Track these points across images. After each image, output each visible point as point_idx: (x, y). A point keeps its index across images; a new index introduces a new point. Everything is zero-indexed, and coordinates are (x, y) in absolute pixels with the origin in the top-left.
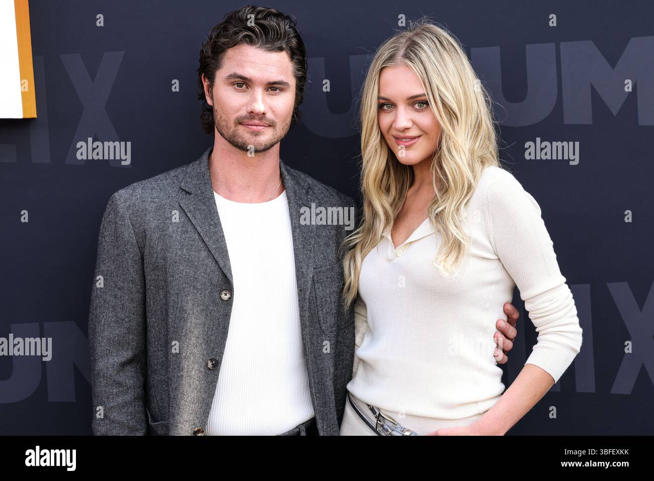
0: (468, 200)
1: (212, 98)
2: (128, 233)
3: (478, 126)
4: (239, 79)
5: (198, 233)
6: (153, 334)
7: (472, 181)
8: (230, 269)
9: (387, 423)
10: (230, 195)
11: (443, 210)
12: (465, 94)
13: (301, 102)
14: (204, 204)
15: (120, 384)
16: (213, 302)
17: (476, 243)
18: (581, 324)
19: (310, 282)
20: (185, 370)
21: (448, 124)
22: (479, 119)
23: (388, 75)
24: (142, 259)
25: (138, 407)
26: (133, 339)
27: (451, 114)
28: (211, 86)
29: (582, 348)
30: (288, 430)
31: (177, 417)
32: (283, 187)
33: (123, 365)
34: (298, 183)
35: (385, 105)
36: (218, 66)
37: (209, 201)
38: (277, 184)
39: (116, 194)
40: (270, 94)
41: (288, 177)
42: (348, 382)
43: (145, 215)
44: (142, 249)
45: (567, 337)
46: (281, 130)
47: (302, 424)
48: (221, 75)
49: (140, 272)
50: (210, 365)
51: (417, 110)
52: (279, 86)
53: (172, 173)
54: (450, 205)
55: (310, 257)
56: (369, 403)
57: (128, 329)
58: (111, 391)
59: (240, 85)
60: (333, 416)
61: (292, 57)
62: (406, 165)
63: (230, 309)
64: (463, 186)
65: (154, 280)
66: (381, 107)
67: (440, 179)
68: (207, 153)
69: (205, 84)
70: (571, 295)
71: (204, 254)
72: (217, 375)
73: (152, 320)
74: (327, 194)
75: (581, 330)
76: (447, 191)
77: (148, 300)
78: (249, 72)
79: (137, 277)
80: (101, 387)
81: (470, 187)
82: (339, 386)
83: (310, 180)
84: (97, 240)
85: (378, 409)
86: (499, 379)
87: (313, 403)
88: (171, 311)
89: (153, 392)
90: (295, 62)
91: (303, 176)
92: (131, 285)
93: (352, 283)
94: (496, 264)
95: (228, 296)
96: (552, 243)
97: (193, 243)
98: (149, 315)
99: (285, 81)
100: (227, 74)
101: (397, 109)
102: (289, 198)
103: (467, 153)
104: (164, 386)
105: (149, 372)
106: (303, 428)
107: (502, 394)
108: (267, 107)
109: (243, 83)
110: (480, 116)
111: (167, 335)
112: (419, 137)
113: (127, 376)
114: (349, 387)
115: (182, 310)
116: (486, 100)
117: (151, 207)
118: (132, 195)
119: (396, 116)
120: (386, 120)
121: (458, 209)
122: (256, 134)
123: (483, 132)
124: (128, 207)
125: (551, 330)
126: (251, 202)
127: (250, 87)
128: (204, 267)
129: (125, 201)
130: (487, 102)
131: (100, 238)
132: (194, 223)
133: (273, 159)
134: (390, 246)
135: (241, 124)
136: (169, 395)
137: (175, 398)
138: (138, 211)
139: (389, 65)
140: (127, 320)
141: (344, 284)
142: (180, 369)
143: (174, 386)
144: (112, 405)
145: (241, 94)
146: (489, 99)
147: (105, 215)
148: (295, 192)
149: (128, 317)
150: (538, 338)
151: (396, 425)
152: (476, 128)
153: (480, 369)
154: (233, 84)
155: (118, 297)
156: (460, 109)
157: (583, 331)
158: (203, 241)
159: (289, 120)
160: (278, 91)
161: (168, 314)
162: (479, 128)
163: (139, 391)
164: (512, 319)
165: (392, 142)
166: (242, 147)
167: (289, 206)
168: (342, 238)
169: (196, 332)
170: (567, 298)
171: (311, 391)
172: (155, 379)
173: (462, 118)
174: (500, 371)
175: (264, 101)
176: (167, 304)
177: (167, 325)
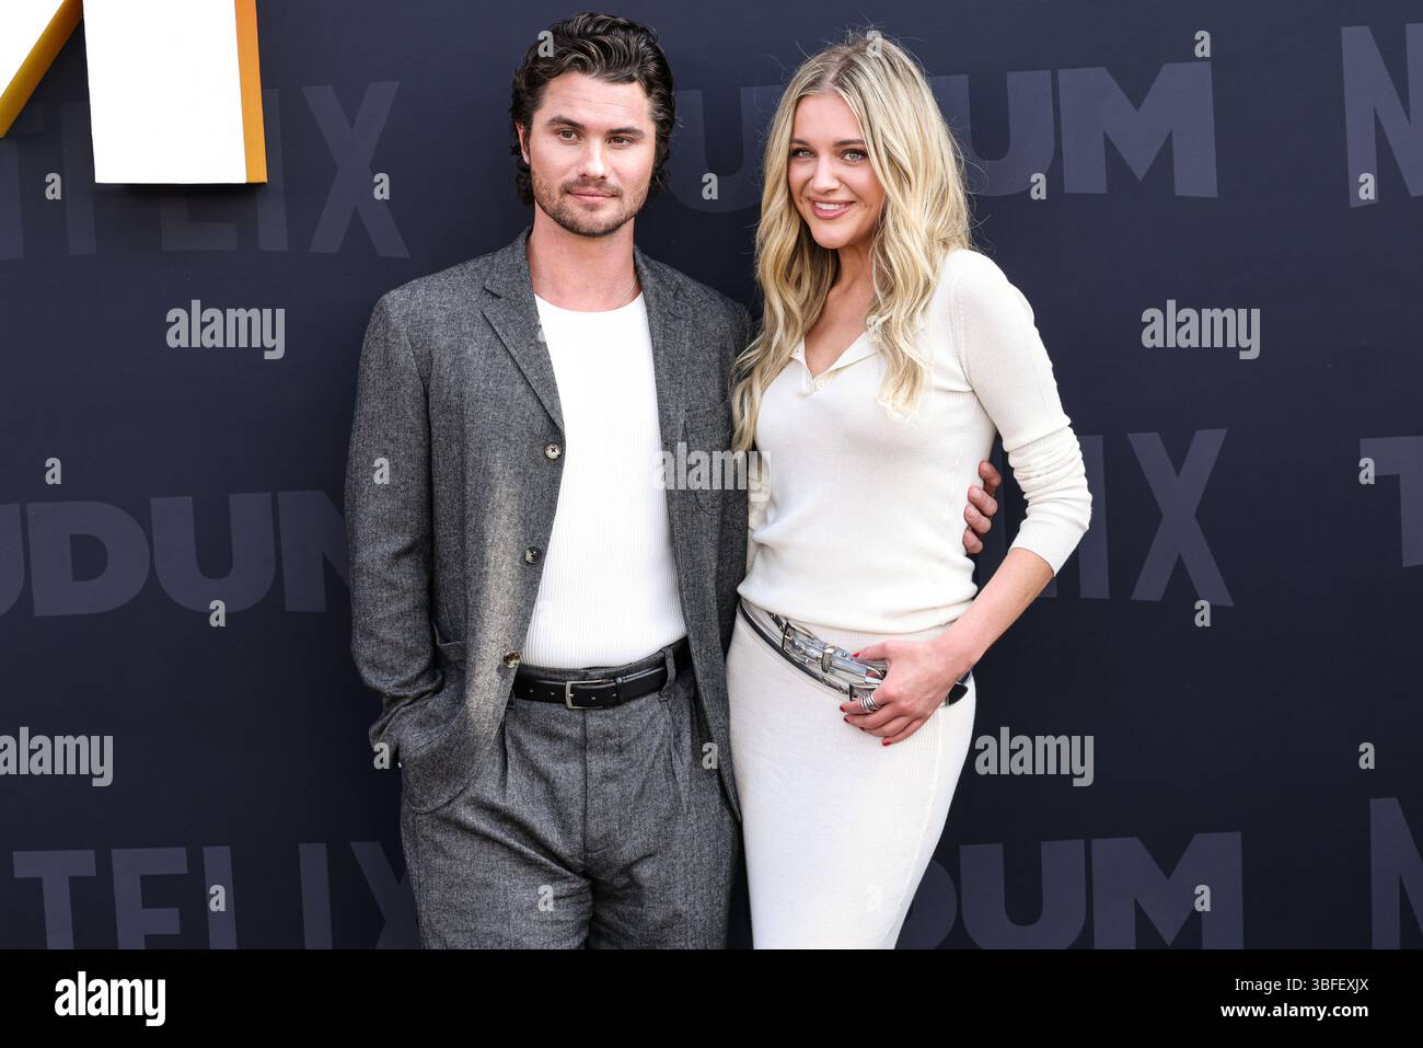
0: (927, 303)
1: (528, 153)
2: (405, 357)
3: (942, 196)
4: (567, 126)
5: (511, 356)
6: (442, 508)
7: (931, 276)
8: (559, 412)
9: (801, 637)
10: (558, 301)
11: (888, 321)
12: (924, 146)
13: (666, 158)
14: (521, 312)
15: (392, 586)
16: (534, 461)
17: (940, 369)
18: (1091, 488)
19: (681, 432)
20: (492, 564)
21: (895, 189)
22: (945, 186)
23: (809, 108)
24: (426, 395)
25: (418, 621)
26: (413, 516)
27: (902, 175)
28: (527, 135)
29: (1091, 524)
30: (646, 656)
31: (479, 635)
32: (640, 287)
33: (398, 556)
34: (661, 281)
35: (800, 151)
36: (536, 104)
37: (527, 308)
38: (631, 283)
39: (386, 297)
40: (613, 148)
41: (646, 272)
42: (740, 583)
43: (431, 328)
44: (425, 380)
45: (1073, 507)
46: (632, 200)
47: (669, 646)
48: (541, 118)
49: (423, 415)
50: (529, 557)
51: (847, 164)
52: (628, 135)
53: (471, 265)
54: (898, 314)
55: (679, 395)
56: (771, 611)
57: (404, 501)
58: (379, 595)
59: (567, 134)
60: (715, 635)
61: (649, 91)
62: (828, 250)
63: (560, 473)
64: (917, 286)
65: (444, 427)
66: (793, 154)
67: (884, 272)
68: (524, 234)
69: (521, 132)
70: (1078, 444)
71: (520, 388)
72: (540, 573)
73: (441, 489)
74: (706, 297)
75: (1089, 497)
76: (891, 291)
77: (435, 458)
78: (580, 114)
79: (418, 423)
80: (364, 589)
81: (927, 285)
82: (725, 589)
83: (680, 277)
84: (358, 366)
85: (786, 619)
86: (969, 576)
87: (684, 615)
88: (469, 474)
89: (443, 598)
90: (654, 99)
91: (669, 271)
92: (409, 435)
93: (745, 429)
94: (969, 400)
95: (557, 452)
96: (1050, 364)
97: (504, 372)
98: (436, 480)
99: (637, 127)
100: (549, 118)
101: (818, 160)
102: (647, 304)
103: (923, 233)
104: (458, 588)
105: (437, 567)
106: (670, 652)
107: (973, 598)
108: (609, 168)
109: (571, 130)
110: (945, 180)
111: (463, 511)
112: (852, 203)
113: (403, 573)
114: (742, 589)
115: (487, 473)
116: (956, 159)
117: (439, 316)
118: (410, 298)
119: (816, 170)
120: (800, 172)
121: (911, 319)
122: (593, 208)
123: (947, 207)
124: (405, 318)
125: (1047, 496)
126: (590, 309)
127: (584, 137)
128: (521, 408)
129: (400, 307)
130: (958, 161)
131: (361, 364)
132: (505, 341)
133: (622, 246)
134: (805, 374)
135: (569, 192)
136: (466, 601)
137: (476, 606)
138: (420, 322)
139: (811, 92)
140: (402, 487)
141: (733, 432)
142: (483, 562)
143: (473, 588)
144: (380, 616)
145: (572, 147)
146: (962, 157)
147: (370, 328)
148: (657, 295)
149: (404, 484)
150: (1027, 510)
151: (813, 639)
152: (940, 197)
153: (943, 560)
154: (557, 132)
155: (390, 453)
156: (915, 169)
157: (1093, 498)
158: (519, 369)
159: (645, 187)
160: (625, 143)
161: (465, 479)
162: (943, 198)
163: (422, 596)
164: (992, 486)
165: (806, 209)
166: (572, 228)
167: (649, 315)
168: (730, 364)
169: (508, 507)
170: (1072, 448)
171: (681, 597)
172: (446, 577)
173: (919, 181)
174: (970, 564)
175: (603, 157)
176: (463, 464)
177: (463, 495)
